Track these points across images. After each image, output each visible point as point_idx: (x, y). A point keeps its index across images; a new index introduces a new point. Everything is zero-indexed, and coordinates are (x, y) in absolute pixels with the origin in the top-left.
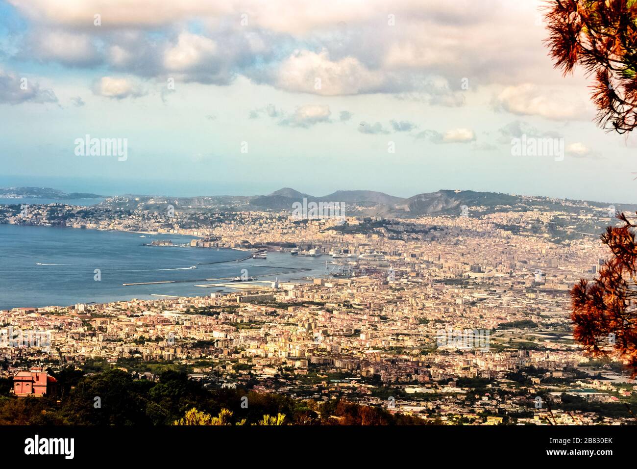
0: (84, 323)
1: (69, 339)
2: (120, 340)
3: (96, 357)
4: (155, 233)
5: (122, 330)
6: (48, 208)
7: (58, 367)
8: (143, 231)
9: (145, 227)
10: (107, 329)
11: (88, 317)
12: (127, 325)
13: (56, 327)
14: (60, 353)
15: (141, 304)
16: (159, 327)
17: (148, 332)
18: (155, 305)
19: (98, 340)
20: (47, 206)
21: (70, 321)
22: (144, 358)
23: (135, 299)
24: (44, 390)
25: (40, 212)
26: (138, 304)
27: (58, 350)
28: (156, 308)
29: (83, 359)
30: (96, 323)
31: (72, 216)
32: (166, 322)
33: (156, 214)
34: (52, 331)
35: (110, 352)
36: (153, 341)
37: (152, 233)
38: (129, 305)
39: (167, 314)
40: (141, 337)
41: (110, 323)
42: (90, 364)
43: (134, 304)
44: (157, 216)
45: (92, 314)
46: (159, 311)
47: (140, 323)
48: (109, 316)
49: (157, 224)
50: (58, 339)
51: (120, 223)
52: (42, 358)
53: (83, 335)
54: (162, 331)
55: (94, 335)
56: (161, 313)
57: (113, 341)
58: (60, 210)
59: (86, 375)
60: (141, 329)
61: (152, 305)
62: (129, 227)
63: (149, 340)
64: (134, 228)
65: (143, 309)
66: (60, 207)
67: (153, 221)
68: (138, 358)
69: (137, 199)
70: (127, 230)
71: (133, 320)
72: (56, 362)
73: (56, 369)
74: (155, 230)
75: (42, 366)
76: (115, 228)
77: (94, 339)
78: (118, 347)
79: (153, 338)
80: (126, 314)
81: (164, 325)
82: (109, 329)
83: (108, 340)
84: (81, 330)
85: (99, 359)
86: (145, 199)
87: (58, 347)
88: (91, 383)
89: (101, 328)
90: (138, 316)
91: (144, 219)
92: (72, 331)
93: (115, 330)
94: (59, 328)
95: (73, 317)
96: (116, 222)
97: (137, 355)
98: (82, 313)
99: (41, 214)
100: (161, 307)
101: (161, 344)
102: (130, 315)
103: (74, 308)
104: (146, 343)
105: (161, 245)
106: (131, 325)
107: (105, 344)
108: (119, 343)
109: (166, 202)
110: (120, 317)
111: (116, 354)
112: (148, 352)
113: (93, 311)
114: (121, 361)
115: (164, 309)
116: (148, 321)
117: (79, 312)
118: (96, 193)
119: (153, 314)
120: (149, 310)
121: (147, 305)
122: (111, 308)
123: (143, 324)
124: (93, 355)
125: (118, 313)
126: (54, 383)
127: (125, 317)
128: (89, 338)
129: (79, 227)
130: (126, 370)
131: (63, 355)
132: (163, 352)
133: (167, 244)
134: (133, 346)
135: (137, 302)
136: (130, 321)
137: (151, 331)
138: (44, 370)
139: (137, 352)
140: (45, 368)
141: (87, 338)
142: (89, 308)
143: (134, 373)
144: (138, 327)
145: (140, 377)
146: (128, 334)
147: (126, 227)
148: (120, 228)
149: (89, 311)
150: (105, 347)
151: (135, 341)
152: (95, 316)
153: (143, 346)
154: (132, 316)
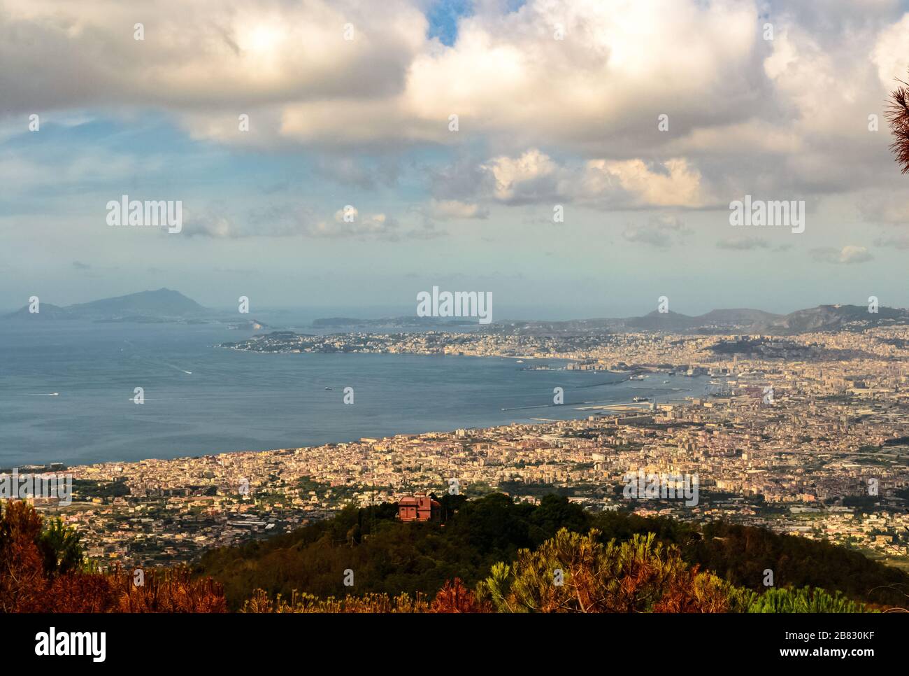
0: (465, 449)
1: (451, 464)
2: (501, 464)
3: (478, 482)
4: (532, 357)
5: (502, 454)
6: (427, 336)
7: (441, 492)
8: (520, 355)
9: (521, 352)
10: (487, 453)
11: (468, 442)
12: (507, 450)
13: (438, 453)
14: (443, 478)
15: (520, 429)
16: (539, 451)
17: (528, 456)
18: (534, 429)
19: (479, 465)
20: (425, 335)
21: (451, 446)
22: (525, 481)
23: (514, 424)
24: (428, 514)
25: (419, 340)
26: (517, 428)
27: (440, 475)
28: (535, 431)
29: (466, 484)
30: (477, 448)
31: (451, 343)
32: (545, 446)
33: (531, 338)
34: (434, 456)
35: (491, 476)
36: (533, 465)
37: (528, 358)
38: (508, 429)
39: (545, 438)
40: (521, 461)
41: (490, 447)
42: (471, 489)
43: (513, 428)
44: (533, 341)
45: (472, 439)
46: (538, 435)
47: (520, 447)
48: (489, 441)
49: (534, 349)
50: (440, 464)
51: (497, 349)
52: (426, 484)
53: (465, 460)
54: (541, 455)
55: (474, 460)
56: (540, 436)
57: (494, 465)
58: (439, 338)
59: (468, 500)
60: (521, 453)
61: (531, 429)
62: (506, 352)
63: (530, 464)
64: (511, 354)
65: (522, 433)
66: (439, 335)
67: (529, 345)
68: (518, 482)
69: (513, 325)
70: (504, 355)
71: (513, 444)
72: (439, 487)
73: (439, 494)
74: (531, 355)
75: (426, 491)
76: (492, 354)
77: (475, 463)
78: (499, 472)
79: (533, 462)
80: (506, 439)
81: (544, 449)
82: (490, 454)
83: (488, 465)
84: (462, 455)
85: (481, 484)
86: (520, 324)
87: (441, 472)
88: (474, 507)
89: (481, 453)
90: (518, 441)
91: (520, 344)
92: (453, 457)
93: (495, 455)
94: (441, 453)
95: (454, 442)
96: (493, 348)
97: (518, 479)
98: (463, 438)
99: (419, 343)
100: (539, 431)
101: (541, 467)
102: (509, 439)
103: (454, 433)
104: (526, 466)
105: (537, 369)
106: (511, 449)
107: (486, 468)
108: (500, 467)
109: (541, 327)
110: (500, 441)
111: (497, 478)
112: (529, 475)
113: (475, 436)
114: (502, 484)
115: (543, 433)
116: (527, 445)
117: (460, 438)
119: (532, 438)
120: (528, 434)
121: (526, 429)
122: (490, 433)
123: (523, 448)
124: (475, 480)
125: (498, 438)
126: (438, 508)
127: (505, 441)
128: (470, 463)
129: (457, 354)
130: (507, 494)
131: (445, 480)
132: (544, 475)
133: (543, 368)
134: (514, 471)
135: (516, 426)
136: (510, 445)
137: (531, 455)
138: (427, 495)
139: (517, 476)
140: (428, 493)
141: (469, 463)
142: (469, 433)
143: (515, 497)
144: (518, 451)
145: (522, 500)
146: (508, 459)
147: (503, 353)
148: (497, 353)
149: (469, 436)
150: (487, 472)
151: (516, 465)
152: (475, 441)
153: (523, 470)
154: (512, 440)
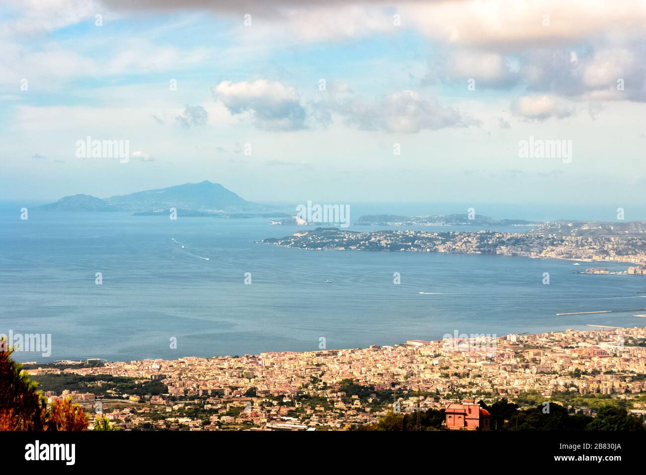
0: (517, 355)
1: (501, 371)
2: (554, 373)
3: (530, 390)
4: (589, 260)
5: (556, 362)
6: (478, 236)
7: (490, 400)
8: (576, 258)
9: (579, 254)
10: (540, 360)
11: (520, 348)
12: (561, 357)
13: (487, 359)
14: (493, 386)
15: (576, 335)
16: (596, 359)
17: (584, 364)
18: (591, 336)
19: (531, 373)
20: (476, 234)
21: (502, 352)
22: (581, 392)
23: (569, 330)
24: (477, 423)
25: (470, 239)
26: (573, 335)
27: (490, 382)
28: (592, 339)
29: (517, 392)
30: (530, 355)
31: (503, 243)
32: (603, 354)
33: (590, 240)
34: (483, 362)
35: (544, 385)
36: (589, 374)
37: (586, 260)
38: (563, 335)
39: (603, 346)
40: (577, 370)
41: (544, 354)
42: (523, 398)
43: (568, 335)
44: (591, 242)
45: (525, 346)
46: (595, 343)
47: (575, 355)
48: (542, 347)
49: (592, 251)
50: (490, 371)
51: (552, 250)
52: (474, 390)
53: (516, 367)
54: (598, 363)
55: (527, 367)
56: (597, 344)
57: (547, 374)
58: (490, 238)
59: (519, 409)
60: (577, 362)
61: (588, 336)
62: (562, 254)
63: (585, 373)
64: (568, 256)
65: (578, 340)
66: (490, 234)
67: (587, 247)
68: (573, 392)
69: (570, 225)
70: (560, 257)
71: (568, 351)
72: (488, 395)
73: (488, 402)
74: (589, 258)
75: (474, 399)
76: (548, 255)
77: (527, 371)
78: (553, 380)
79: (590, 371)
80: (560, 346)
81: (601, 357)
82: (543, 361)
83: (542, 372)
84: (513, 361)
85: (534, 393)
86: (578, 225)
87: (491, 379)
88: (525, 417)
89: (534, 360)
90: (573, 348)
91: (577, 246)
92: (504, 363)
93: (549, 362)
94: (491, 359)
95: (505, 348)
96: (548, 249)
97: (573, 388)
98: (514, 344)
99: (470, 242)
100: (597, 338)
101: (598, 378)
102: (564, 346)
103: (505, 338)
104: (582, 376)
105: (596, 272)
106: (566, 357)
107: (538, 376)
108: (554, 376)
109: (600, 227)
110: (554, 348)
111: (550, 387)
112: (585, 385)
113: (526, 342)
114: (555, 394)
115: (600, 340)
116: (583, 353)
117: (511, 343)
118: (527, 219)
119: (589, 345)
120: (584, 341)
121: (582, 336)
122: (544, 339)
123: (579, 356)
124: (526, 388)
125: (552, 344)
126: (487, 416)
127: (559, 348)
128: (522, 370)
129: (510, 255)
130: (561, 404)
131: (495, 387)
132: (601, 385)
133: (602, 272)
134: (569, 381)
135: (572, 333)
136: (564, 353)
137: (587, 364)
138: (476, 403)
139: (572, 385)
140: (477, 400)
141: (520, 370)
142: (521, 339)
143: (570, 407)
144: (573, 359)
145: (576, 411)
146: (563, 367)
147: (559, 255)
148: (553, 255)
149: (522, 342)
150: (539, 380)
151: (571, 374)
152: (527, 347)
153: (579, 379)
154: (567, 347)
